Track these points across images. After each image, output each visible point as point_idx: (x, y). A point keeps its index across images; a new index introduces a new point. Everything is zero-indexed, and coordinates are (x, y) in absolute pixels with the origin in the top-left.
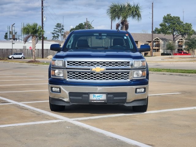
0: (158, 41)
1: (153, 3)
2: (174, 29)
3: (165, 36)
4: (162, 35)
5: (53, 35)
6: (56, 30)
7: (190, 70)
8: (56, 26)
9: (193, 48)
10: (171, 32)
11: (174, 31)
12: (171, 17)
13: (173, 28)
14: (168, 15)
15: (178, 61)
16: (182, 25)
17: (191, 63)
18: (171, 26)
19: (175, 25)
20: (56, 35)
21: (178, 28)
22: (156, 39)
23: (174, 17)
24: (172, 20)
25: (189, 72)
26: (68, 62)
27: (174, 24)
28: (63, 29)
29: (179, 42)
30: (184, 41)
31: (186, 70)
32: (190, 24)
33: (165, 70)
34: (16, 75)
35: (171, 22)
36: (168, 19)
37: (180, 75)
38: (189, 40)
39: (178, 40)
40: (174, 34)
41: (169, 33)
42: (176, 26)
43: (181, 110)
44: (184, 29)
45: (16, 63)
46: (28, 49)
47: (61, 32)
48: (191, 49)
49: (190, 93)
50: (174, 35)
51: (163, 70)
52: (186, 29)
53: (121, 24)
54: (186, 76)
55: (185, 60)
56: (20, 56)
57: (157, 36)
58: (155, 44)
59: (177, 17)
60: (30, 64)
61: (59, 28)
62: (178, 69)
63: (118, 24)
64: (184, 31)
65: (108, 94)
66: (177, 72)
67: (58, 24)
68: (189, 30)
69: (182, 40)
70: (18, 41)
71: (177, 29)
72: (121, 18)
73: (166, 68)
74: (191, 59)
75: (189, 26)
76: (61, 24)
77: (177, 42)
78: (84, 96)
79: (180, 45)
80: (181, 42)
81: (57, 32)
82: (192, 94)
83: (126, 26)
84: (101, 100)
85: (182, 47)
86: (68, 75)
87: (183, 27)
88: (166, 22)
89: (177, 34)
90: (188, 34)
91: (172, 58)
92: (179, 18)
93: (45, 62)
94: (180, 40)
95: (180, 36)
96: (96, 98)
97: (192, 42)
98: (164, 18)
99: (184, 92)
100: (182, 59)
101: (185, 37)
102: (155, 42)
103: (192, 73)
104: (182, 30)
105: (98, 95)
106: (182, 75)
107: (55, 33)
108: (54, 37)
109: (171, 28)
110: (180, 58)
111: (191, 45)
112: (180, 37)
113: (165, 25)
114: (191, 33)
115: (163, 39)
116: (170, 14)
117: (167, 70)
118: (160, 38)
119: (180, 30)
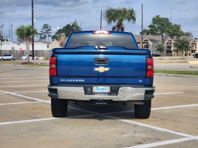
0: (146, 42)
1: (142, 5)
2: (163, 31)
3: (154, 37)
4: (151, 36)
5: (40, 36)
6: (43, 31)
7: (185, 72)
8: (43, 27)
9: (182, 49)
10: (160, 33)
11: (163, 32)
12: (160, 18)
13: (162, 29)
14: (157, 16)
15: (168, 63)
16: (171, 26)
17: (181, 64)
18: (160, 28)
19: (164, 27)
20: (43, 36)
21: (167, 29)
22: (145, 41)
23: (163, 18)
24: (161, 21)
25: (185, 73)
27: (163, 25)
28: (50, 30)
29: (167, 43)
30: (173, 42)
31: (181, 72)
32: (179, 25)
33: (161, 71)
34: (21, 77)
35: (160, 24)
36: (157, 20)
37: (176, 76)
38: (179, 41)
39: (167, 41)
40: (163, 35)
41: (158, 34)
42: (165, 28)
43: (190, 107)
44: (173, 31)
45: (10, 65)
46: (17, 51)
47: (48, 33)
48: (180, 50)
49: (192, 92)
50: (163, 37)
51: (158, 71)
52: (175, 31)
53: (117, 27)
54: (182, 77)
55: (176, 61)
56: (10, 57)
57: (146, 37)
58: (144, 45)
59: (166, 18)
60: (24, 66)
61: (46, 29)
62: (173, 70)
63: (114, 27)
64: (173, 33)
66: (173, 74)
67: (45, 25)
68: (178, 31)
69: (170, 41)
70: (6, 42)
71: (166, 31)
72: (117, 21)
73: (161, 70)
74: (180, 60)
75: (178, 27)
76: (48, 25)
77: (166, 43)
79: (169, 46)
80: (170, 43)
81: (44, 33)
82: (195, 93)
83: (121, 29)
85: (171, 48)
87: (172, 28)
88: (155, 23)
89: (166, 35)
90: (177, 35)
91: (162, 59)
92: (168, 19)
93: (39, 64)
94: (169, 41)
95: (169, 37)
97: (182, 44)
98: (153, 19)
99: (186, 92)
100: (172, 60)
101: (174, 38)
102: (144, 43)
103: (187, 74)
104: (171, 31)
106: (178, 76)
107: (42, 34)
108: (41, 38)
109: (161, 30)
110: (170, 59)
111: (181, 46)
113: (154, 27)
114: (180, 34)
115: (152, 40)
116: (159, 16)
117: (163, 71)
118: (149, 39)
119: (169, 31)
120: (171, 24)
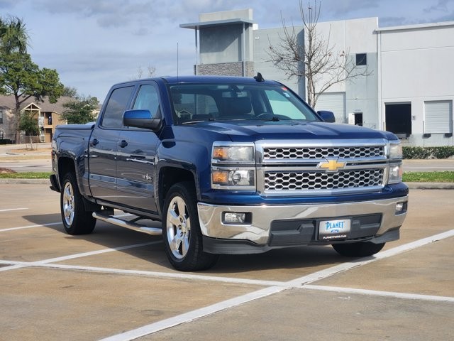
2: (17, 83)
10: (11, 89)
11: (19, 87)
13: (16, 80)
16: (37, 73)
18: (11, 75)
19: (20, 73)
21: (27, 81)
24: (13, 60)
26: (266, 150)
27: (17, 70)
29: (26, 112)
30: (40, 109)
32: (55, 71)
35: (10, 66)
39: (25, 109)
40: (19, 93)
42: (23, 76)
44: (40, 83)
50: (17, 97)
52: (45, 83)
64: (42, 88)
65: (353, 218)
68: (53, 85)
69: (34, 107)
71: (25, 83)
77: (23, 111)
78: (304, 226)
80: (33, 112)
84: (340, 234)
86: (266, 181)
87: (39, 77)
89: (25, 94)
90: (51, 95)
91: (32, 150)
92: (28, 57)
94: (29, 107)
95: (33, 98)
96: (331, 230)
101: (43, 101)
104: (37, 84)
105: (336, 222)
109: (12, 81)
112: (32, 101)
114: (59, 91)
119: (31, 85)
120: (37, 67)
